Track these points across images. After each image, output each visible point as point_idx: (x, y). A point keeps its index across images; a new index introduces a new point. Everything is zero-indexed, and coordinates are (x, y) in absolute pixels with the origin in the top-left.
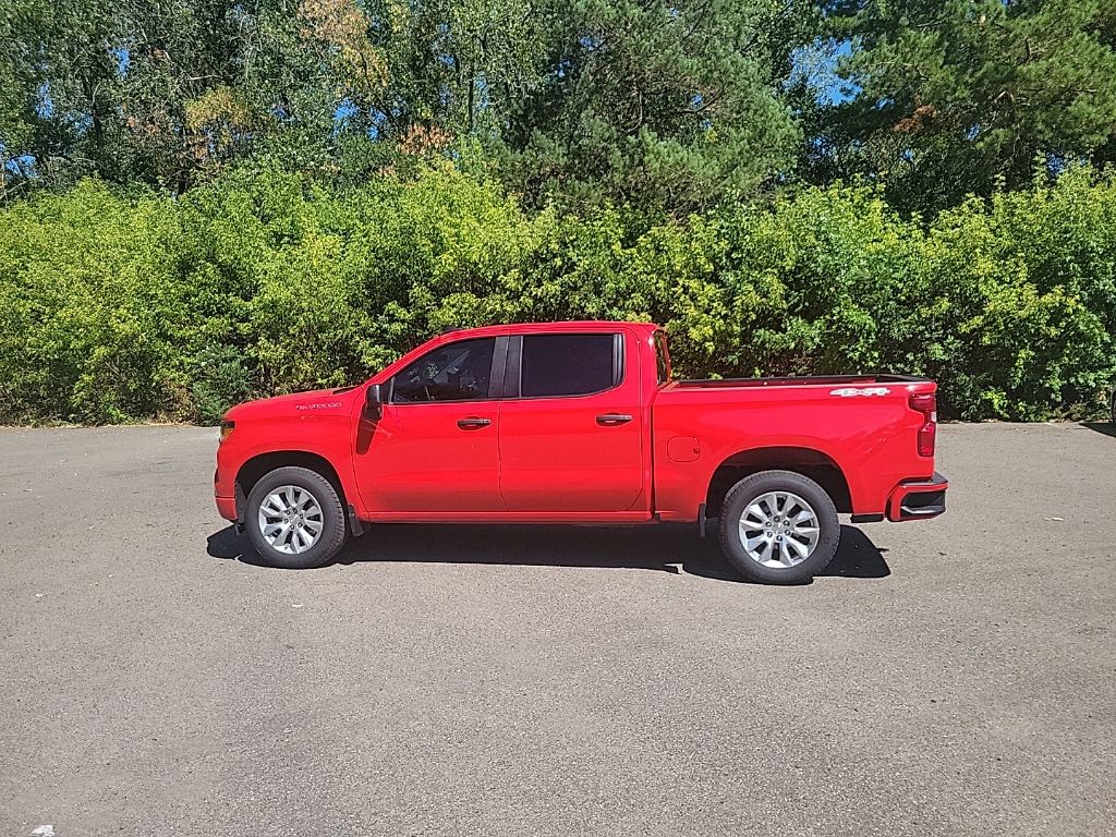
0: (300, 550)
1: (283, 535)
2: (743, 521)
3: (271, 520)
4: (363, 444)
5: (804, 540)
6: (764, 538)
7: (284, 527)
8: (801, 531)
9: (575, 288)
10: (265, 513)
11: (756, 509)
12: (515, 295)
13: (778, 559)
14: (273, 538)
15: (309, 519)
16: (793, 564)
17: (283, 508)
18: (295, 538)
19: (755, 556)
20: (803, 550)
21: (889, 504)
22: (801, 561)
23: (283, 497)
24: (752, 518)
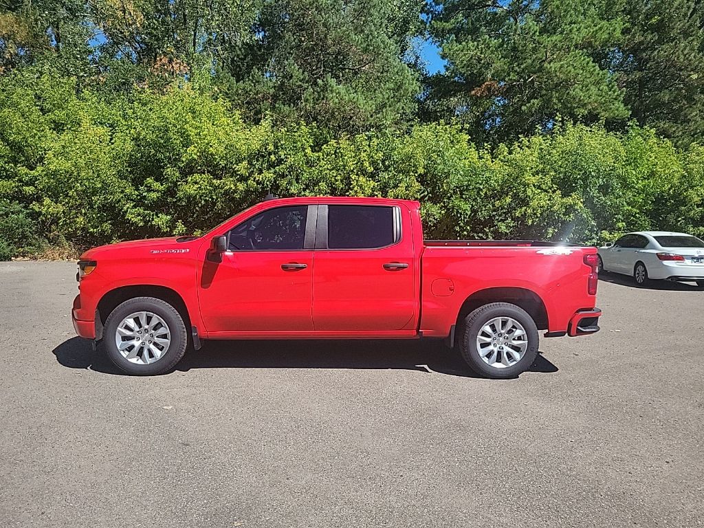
0: (149, 361)
1: (136, 350)
2: (479, 337)
3: (125, 338)
4: (206, 280)
5: (517, 349)
6: (491, 347)
7: (137, 343)
8: (516, 343)
9: (283, 176)
10: (120, 333)
11: (487, 329)
12: (243, 179)
13: (500, 362)
14: (127, 353)
15: (157, 337)
16: (511, 365)
17: (137, 329)
18: (146, 353)
19: (486, 360)
20: (517, 356)
21: (570, 325)
22: (515, 363)
23: (137, 320)
24: (484, 334)
